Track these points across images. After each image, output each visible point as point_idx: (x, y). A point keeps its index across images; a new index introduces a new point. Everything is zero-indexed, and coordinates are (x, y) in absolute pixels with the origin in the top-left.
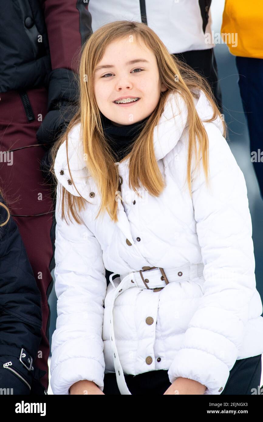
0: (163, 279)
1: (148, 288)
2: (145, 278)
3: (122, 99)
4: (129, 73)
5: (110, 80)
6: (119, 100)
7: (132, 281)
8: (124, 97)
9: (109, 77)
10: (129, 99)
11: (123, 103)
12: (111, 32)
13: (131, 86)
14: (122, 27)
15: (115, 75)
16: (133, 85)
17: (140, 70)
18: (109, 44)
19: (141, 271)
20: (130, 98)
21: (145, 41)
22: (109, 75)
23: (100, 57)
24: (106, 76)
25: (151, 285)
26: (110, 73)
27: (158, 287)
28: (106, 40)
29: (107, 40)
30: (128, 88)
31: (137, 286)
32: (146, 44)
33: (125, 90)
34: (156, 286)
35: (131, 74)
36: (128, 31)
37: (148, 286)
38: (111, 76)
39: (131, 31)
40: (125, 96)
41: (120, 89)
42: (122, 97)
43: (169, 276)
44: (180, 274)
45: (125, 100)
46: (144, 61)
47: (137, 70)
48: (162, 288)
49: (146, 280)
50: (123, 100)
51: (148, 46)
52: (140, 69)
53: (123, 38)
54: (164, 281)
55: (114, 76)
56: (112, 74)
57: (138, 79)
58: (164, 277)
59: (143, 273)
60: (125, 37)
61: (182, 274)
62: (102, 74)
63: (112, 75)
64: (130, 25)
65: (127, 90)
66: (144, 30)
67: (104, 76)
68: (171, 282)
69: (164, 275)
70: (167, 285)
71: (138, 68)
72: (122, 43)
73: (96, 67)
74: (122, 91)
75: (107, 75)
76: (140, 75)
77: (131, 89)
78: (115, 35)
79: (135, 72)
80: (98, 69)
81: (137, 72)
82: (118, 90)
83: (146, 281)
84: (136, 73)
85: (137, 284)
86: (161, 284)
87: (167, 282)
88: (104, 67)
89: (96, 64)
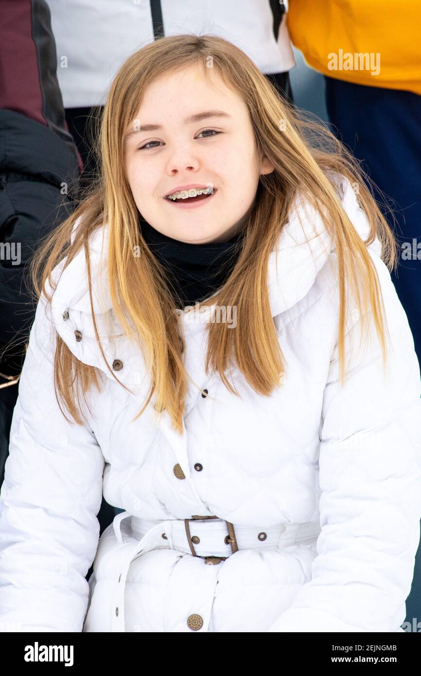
0: (229, 541)
1: (194, 555)
2: (192, 534)
3: (179, 191)
4: (193, 138)
5: (155, 154)
6: (175, 193)
7: (164, 536)
8: (183, 187)
9: (154, 148)
10: (194, 190)
11: (183, 198)
12: (154, 59)
13: (196, 166)
14: (176, 48)
15: (165, 144)
16: (200, 163)
17: (214, 133)
18: (149, 83)
19: (187, 521)
20: (196, 188)
21: (222, 75)
22: (155, 144)
23: (133, 110)
24: (148, 146)
25: (202, 549)
26: (154, 140)
27: (216, 556)
28: (143, 77)
29: (147, 75)
30: (191, 168)
31: (171, 546)
32: (224, 81)
33: (183, 173)
34: (212, 553)
35: (195, 140)
36: (187, 56)
37: (196, 550)
38: (159, 145)
39: (194, 54)
40: (185, 184)
41: (175, 171)
42: (179, 187)
43: (241, 538)
44: (262, 537)
45: (186, 192)
46: (221, 115)
47: (208, 133)
48: (223, 559)
49: (194, 537)
50: (182, 192)
51: (230, 84)
52: (214, 131)
53: (177, 70)
54: (229, 546)
55: (164, 147)
56: (159, 143)
57: (209, 150)
58: (232, 538)
59: (191, 524)
60: (180, 68)
61: (265, 537)
62: (139, 142)
63: (161, 144)
64: (192, 44)
65: (189, 173)
66: (220, 51)
67: (144, 147)
68: (244, 549)
69: (231, 535)
70: (233, 553)
71: (208, 129)
72: (176, 79)
73: (126, 130)
74: (179, 176)
75: (150, 143)
76: (214, 142)
77: (197, 171)
78: (162, 65)
79: (204, 136)
80: (131, 133)
81: (207, 136)
82: (170, 173)
83: (194, 540)
84: (205, 138)
85: (173, 542)
86: (222, 550)
87: (235, 549)
88: (144, 128)
89: (126, 123)
